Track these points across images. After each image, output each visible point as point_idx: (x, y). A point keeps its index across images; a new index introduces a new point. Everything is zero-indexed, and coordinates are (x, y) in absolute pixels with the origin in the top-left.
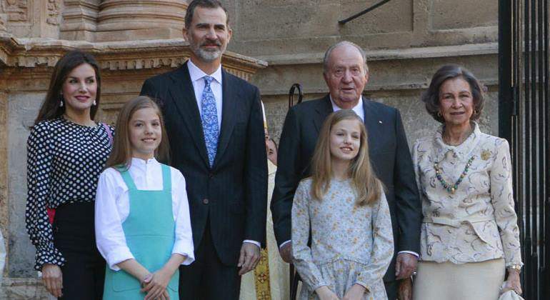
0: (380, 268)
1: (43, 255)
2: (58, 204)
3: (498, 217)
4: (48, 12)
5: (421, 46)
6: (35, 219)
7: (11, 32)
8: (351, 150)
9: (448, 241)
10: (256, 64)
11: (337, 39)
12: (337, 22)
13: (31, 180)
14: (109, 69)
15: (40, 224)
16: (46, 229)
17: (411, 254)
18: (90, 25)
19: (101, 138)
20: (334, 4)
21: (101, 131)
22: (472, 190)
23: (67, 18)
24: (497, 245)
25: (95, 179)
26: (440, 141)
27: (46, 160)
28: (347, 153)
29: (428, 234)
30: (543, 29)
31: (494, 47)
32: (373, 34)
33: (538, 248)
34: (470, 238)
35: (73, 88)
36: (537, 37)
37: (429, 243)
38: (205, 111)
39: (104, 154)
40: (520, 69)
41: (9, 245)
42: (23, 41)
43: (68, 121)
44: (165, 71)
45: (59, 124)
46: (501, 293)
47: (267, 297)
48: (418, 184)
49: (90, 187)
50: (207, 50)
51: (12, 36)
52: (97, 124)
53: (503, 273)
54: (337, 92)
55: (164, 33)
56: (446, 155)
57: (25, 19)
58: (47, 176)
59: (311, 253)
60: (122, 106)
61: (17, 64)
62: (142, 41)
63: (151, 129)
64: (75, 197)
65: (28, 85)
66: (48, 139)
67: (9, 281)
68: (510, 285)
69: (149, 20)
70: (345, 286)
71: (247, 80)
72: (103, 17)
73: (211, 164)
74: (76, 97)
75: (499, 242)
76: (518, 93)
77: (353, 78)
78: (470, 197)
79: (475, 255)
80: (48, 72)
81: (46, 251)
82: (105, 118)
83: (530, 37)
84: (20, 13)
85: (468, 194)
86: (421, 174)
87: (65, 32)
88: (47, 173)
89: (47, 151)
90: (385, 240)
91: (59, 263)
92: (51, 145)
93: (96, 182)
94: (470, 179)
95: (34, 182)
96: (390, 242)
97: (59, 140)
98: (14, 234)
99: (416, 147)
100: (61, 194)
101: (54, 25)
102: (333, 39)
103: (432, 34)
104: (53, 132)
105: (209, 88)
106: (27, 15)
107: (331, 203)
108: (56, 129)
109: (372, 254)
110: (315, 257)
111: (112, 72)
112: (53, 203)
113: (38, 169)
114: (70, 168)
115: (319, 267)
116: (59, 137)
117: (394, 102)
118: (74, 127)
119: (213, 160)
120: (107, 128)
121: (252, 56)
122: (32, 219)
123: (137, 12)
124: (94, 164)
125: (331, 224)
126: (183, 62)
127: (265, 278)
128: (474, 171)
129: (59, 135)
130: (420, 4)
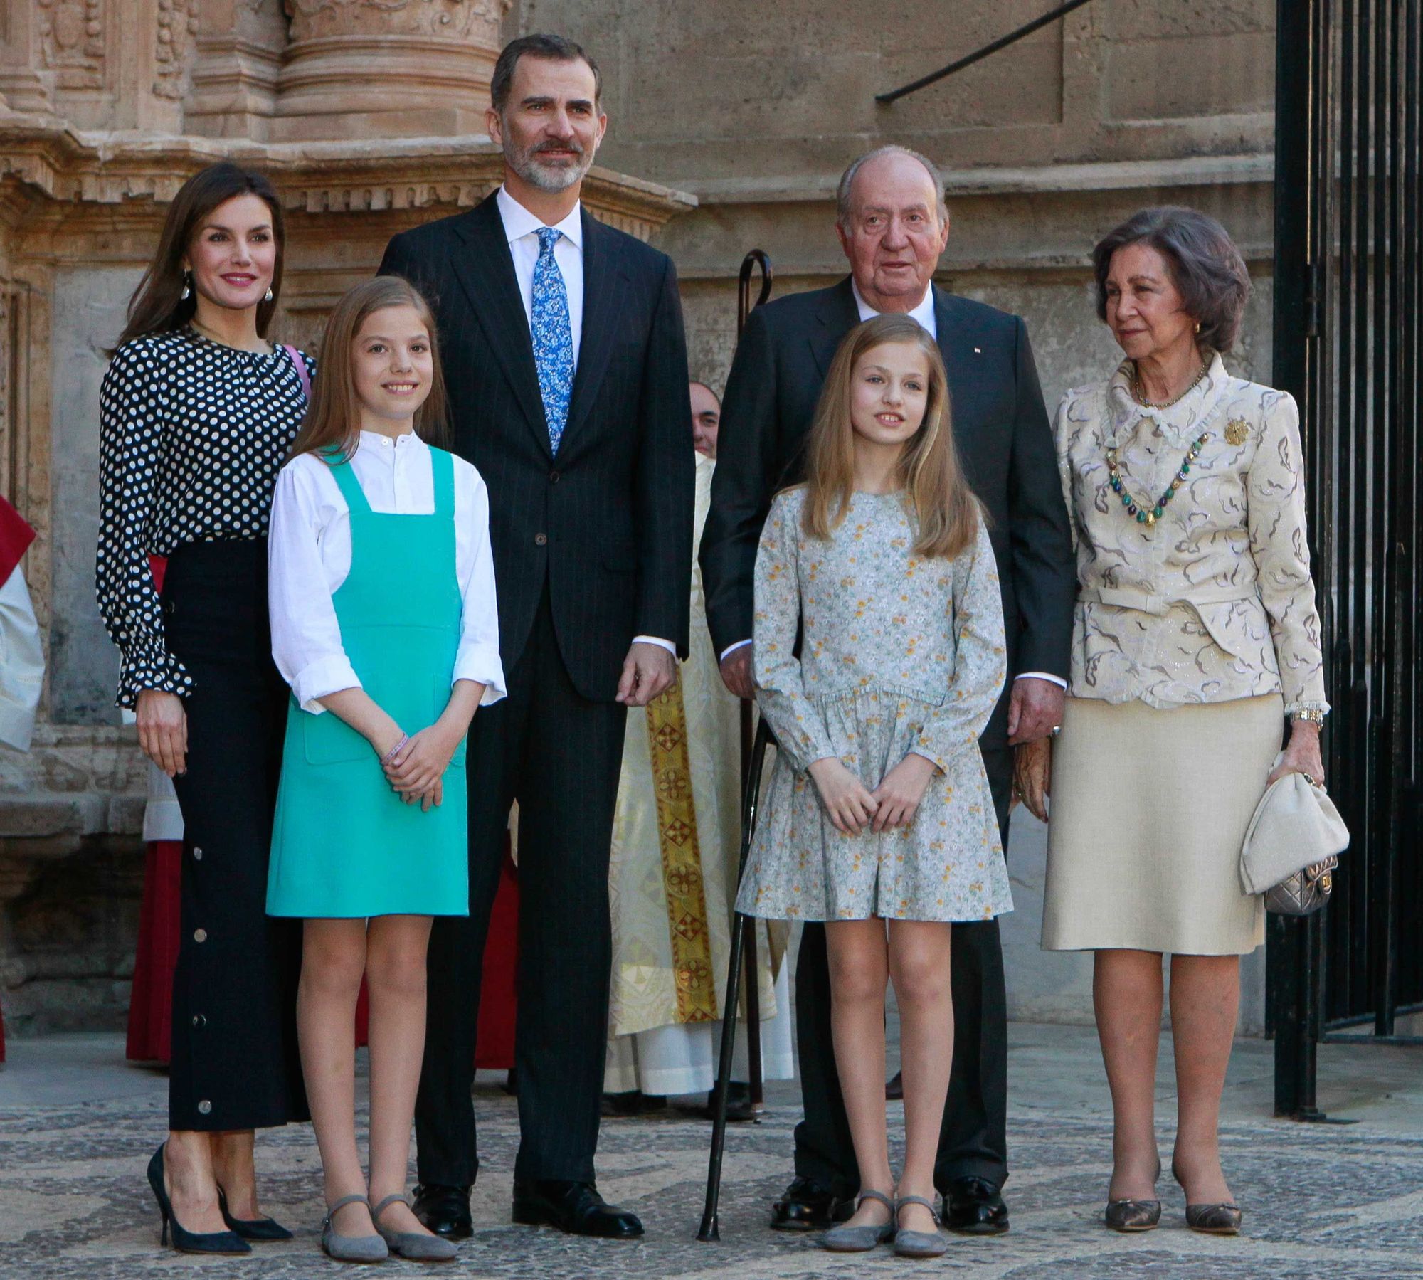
0: (971, 717)
1: (138, 668)
2: (175, 543)
3: (1267, 591)
4: (156, 67)
5: (1083, 160)
6: (118, 578)
7: (64, 117)
8: (901, 419)
9: (1139, 651)
10: (669, 201)
11: (873, 139)
12: (873, 99)
13: (110, 482)
14: (302, 208)
15: (133, 591)
16: (147, 604)
17: (1048, 681)
18: (258, 99)
19: (283, 382)
20: (866, 54)
21: (282, 365)
22: (1198, 521)
23: (203, 82)
24: (1263, 661)
25: (267, 483)
26: (1124, 397)
27: (147, 433)
28: (888, 426)
29: (1090, 630)
30: (1388, 119)
31: (1264, 165)
32: (959, 130)
33: (1368, 669)
34: (1194, 642)
35: (217, 254)
36: (1372, 142)
37: (1091, 655)
38: (540, 315)
39: (291, 421)
40: (1328, 220)
41: (52, 645)
42: (92, 138)
43: (203, 338)
44: (441, 215)
45: (181, 343)
46: (1271, 780)
47: (681, 784)
48: (1069, 502)
49: (254, 503)
50: (547, 164)
51: (66, 125)
52: (274, 347)
53: (1277, 730)
54: (869, 271)
55: (441, 120)
56: (1136, 430)
57: (100, 83)
58: (148, 472)
59: (801, 675)
60: (333, 301)
61: (79, 194)
62: (387, 141)
63: (407, 360)
64: (218, 526)
65: (105, 246)
66: (153, 380)
67: (51, 733)
68: (1292, 761)
69: (406, 89)
70: (885, 759)
71: (645, 239)
72: (289, 81)
73: (554, 445)
74: (224, 276)
75: (1269, 654)
76: (1322, 279)
77: (909, 239)
78: (1195, 538)
79: (1205, 685)
80: (153, 215)
81: (147, 657)
82: (291, 332)
83: (1355, 141)
84: (89, 68)
85: (1189, 530)
86: (1076, 478)
87: (197, 118)
88: (149, 464)
89: (151, 410)
90: (985, 645)
91: (181, 690)
92: (160, 396)
93: (270, 491)
94: (1193, 493)
95: (117, 488)
96: (997, 651)
97: (181, 383)
98: (64, 616)
99: (1066, 407)
100: (183, 519)
101: (170, 98)
102: (862, 141)
103: (1109, 131)
104: (166, 364)
105: (551, 258)
106: (104, 75)
107: (853, 549)
108: (171, 357)
109: (954, 678)
110: (812, 683)
111: (313, 216)
112: (161, 541)
113: (127, 455)
114: (208, 454)
115: (821, 708)
116: (179, 377)
117: (1010, 300)
118: (218, 352)
119: (559, 436)
120: (296, 356)
121: (656, 181)
122: (112, 580)
123: (374, 70)
124: (267, 446)
125: (853, 604)
126: (488, 193)
127: (675, 737)
128: (1206, 472)
129: (181, 372)
130: (1080, 56)
